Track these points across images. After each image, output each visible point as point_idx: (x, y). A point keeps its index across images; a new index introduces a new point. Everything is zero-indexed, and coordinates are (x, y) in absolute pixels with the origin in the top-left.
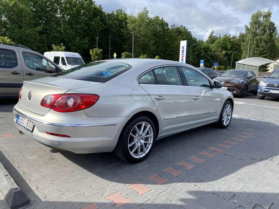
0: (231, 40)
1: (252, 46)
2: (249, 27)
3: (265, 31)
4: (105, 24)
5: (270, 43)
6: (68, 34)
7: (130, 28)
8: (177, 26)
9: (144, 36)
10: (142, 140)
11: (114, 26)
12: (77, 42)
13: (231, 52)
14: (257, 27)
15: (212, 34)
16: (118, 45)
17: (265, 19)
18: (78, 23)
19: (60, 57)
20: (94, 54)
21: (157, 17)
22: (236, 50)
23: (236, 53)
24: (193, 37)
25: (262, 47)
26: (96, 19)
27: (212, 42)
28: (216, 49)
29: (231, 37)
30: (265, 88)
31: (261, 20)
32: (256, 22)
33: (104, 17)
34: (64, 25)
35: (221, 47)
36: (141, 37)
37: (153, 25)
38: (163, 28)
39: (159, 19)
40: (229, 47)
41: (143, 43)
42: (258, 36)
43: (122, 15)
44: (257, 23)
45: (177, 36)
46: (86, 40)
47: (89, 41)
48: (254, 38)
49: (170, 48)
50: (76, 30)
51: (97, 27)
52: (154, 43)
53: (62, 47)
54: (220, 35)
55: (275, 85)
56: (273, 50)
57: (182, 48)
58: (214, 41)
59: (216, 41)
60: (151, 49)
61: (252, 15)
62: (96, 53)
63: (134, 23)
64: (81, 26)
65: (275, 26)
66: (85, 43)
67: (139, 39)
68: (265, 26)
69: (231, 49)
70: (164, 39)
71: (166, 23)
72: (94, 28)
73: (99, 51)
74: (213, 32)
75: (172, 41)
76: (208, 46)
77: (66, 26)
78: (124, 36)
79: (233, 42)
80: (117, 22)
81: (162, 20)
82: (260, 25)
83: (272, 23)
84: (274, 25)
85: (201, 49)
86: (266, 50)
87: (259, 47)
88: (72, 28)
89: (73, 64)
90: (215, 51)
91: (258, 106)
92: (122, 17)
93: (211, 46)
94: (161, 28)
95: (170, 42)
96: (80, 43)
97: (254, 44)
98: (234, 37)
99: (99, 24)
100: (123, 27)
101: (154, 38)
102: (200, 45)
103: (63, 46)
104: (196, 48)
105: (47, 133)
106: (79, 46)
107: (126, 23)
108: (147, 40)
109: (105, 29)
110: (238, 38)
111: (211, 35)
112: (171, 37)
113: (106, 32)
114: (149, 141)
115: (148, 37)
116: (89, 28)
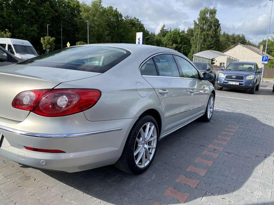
0: (181, 34)
1: (200, 40)
2: (198, 23)
3: (211, 27)
4: (56, 11)
5: (215, 39)
6: (13, 20)
7: (83, 17)
8: (131, 17)
9: (98, 26)
10: (146, 144)
11: (66, 14)
12: (24, 29)
13: (180, 45)
14: (204, 23)
15: (164, 28)
16: (70, 35)
17: (211, 16)
18: (24, 7)
19: (5, 44)
20: (46, 42)
21: (111, 7)
22: (185, 44)
23: (185, 47)
24: (145, 29)
25: (209, 42)
26: (45, 4)
27: (163, 35)
28: (167, 42)
29: (181, 31)
30: (225, 80)
31: (208, 17)
32: (203, 18)
33: (54, 3)
34: (8, 9)
35: (172, 41)
36: (96, 27)
37: (107, 15)
38: (117, 19)
39: (113, 10)
40: (179, 41)
41: (97, 34)
42: (205, 31)
43: (75, 3)
44: (205, 19)
45: (131, 28)
46: (35, 28)
47: (37, 28)
48: (202, 34)
49: (125, 39)
50: (22, 15)
51: (46, 13)
52: (108, 34)
53: (7, 33)
54: (171, 28)
55: (233, 77)
56: (217, 45)
57: (138, 40)
58: (165, 34)
59: (167, 35)
60: (106, 40)
61: (201, 11)
62: (48, 41)
63: (88, 12)
64: (28, 11)
65: (219, 23)
66: (34, 30)
67: (94, 29)
68: (211, 22)
69: (181, 43)
70: (118, 30)
71: (120, 14)
72: (43, 14)
73: (51, 39)
74: (164, 25)
75: (126, 32)
76: (160, 39)
77: (10, 11)
78: (77, 25)
79: (183, 37)
80: (68, 10)
81: (116, 11)
82: (207, 21)
83: (217, 20)
84: (218, 21)
85: (154, 41)
86: (213, 44)
87: (206, 42)
88: (17, 13)
89: (23, 52)
90: (167, 45)
91: (222, 97)
92: (74, 5)
93: (162, 39)
94: (115, 19)
95: (125, 33)
96: (28, 31)
97: (201, 38)
98: (183, 32)
99: (49, 10)
100: (76, 15)
101: (109, 29)
102: (152, 37)
103: (9, 32)
104: (149, 40)
105: (27, 148)
106: (26, 33)
107: (79, 11)
108: (101, 30)
109: (55, 16)
110: (186, 32)
111: (162, 28)
112: (125, 28)
113: (57, 20)
114: (152, 145)
115: (102, 27)
116: (37, 14)
